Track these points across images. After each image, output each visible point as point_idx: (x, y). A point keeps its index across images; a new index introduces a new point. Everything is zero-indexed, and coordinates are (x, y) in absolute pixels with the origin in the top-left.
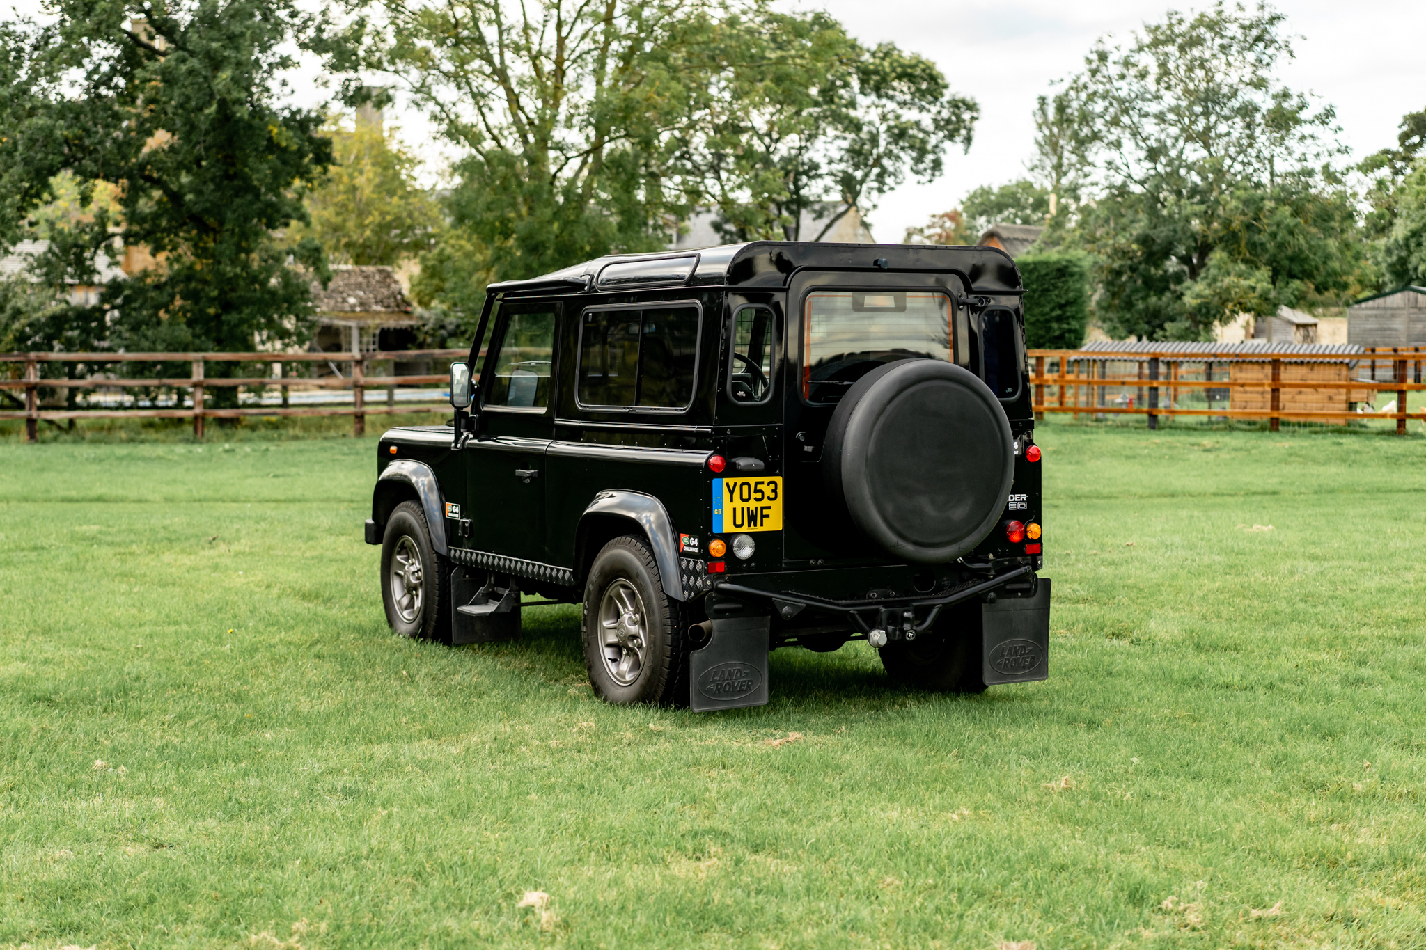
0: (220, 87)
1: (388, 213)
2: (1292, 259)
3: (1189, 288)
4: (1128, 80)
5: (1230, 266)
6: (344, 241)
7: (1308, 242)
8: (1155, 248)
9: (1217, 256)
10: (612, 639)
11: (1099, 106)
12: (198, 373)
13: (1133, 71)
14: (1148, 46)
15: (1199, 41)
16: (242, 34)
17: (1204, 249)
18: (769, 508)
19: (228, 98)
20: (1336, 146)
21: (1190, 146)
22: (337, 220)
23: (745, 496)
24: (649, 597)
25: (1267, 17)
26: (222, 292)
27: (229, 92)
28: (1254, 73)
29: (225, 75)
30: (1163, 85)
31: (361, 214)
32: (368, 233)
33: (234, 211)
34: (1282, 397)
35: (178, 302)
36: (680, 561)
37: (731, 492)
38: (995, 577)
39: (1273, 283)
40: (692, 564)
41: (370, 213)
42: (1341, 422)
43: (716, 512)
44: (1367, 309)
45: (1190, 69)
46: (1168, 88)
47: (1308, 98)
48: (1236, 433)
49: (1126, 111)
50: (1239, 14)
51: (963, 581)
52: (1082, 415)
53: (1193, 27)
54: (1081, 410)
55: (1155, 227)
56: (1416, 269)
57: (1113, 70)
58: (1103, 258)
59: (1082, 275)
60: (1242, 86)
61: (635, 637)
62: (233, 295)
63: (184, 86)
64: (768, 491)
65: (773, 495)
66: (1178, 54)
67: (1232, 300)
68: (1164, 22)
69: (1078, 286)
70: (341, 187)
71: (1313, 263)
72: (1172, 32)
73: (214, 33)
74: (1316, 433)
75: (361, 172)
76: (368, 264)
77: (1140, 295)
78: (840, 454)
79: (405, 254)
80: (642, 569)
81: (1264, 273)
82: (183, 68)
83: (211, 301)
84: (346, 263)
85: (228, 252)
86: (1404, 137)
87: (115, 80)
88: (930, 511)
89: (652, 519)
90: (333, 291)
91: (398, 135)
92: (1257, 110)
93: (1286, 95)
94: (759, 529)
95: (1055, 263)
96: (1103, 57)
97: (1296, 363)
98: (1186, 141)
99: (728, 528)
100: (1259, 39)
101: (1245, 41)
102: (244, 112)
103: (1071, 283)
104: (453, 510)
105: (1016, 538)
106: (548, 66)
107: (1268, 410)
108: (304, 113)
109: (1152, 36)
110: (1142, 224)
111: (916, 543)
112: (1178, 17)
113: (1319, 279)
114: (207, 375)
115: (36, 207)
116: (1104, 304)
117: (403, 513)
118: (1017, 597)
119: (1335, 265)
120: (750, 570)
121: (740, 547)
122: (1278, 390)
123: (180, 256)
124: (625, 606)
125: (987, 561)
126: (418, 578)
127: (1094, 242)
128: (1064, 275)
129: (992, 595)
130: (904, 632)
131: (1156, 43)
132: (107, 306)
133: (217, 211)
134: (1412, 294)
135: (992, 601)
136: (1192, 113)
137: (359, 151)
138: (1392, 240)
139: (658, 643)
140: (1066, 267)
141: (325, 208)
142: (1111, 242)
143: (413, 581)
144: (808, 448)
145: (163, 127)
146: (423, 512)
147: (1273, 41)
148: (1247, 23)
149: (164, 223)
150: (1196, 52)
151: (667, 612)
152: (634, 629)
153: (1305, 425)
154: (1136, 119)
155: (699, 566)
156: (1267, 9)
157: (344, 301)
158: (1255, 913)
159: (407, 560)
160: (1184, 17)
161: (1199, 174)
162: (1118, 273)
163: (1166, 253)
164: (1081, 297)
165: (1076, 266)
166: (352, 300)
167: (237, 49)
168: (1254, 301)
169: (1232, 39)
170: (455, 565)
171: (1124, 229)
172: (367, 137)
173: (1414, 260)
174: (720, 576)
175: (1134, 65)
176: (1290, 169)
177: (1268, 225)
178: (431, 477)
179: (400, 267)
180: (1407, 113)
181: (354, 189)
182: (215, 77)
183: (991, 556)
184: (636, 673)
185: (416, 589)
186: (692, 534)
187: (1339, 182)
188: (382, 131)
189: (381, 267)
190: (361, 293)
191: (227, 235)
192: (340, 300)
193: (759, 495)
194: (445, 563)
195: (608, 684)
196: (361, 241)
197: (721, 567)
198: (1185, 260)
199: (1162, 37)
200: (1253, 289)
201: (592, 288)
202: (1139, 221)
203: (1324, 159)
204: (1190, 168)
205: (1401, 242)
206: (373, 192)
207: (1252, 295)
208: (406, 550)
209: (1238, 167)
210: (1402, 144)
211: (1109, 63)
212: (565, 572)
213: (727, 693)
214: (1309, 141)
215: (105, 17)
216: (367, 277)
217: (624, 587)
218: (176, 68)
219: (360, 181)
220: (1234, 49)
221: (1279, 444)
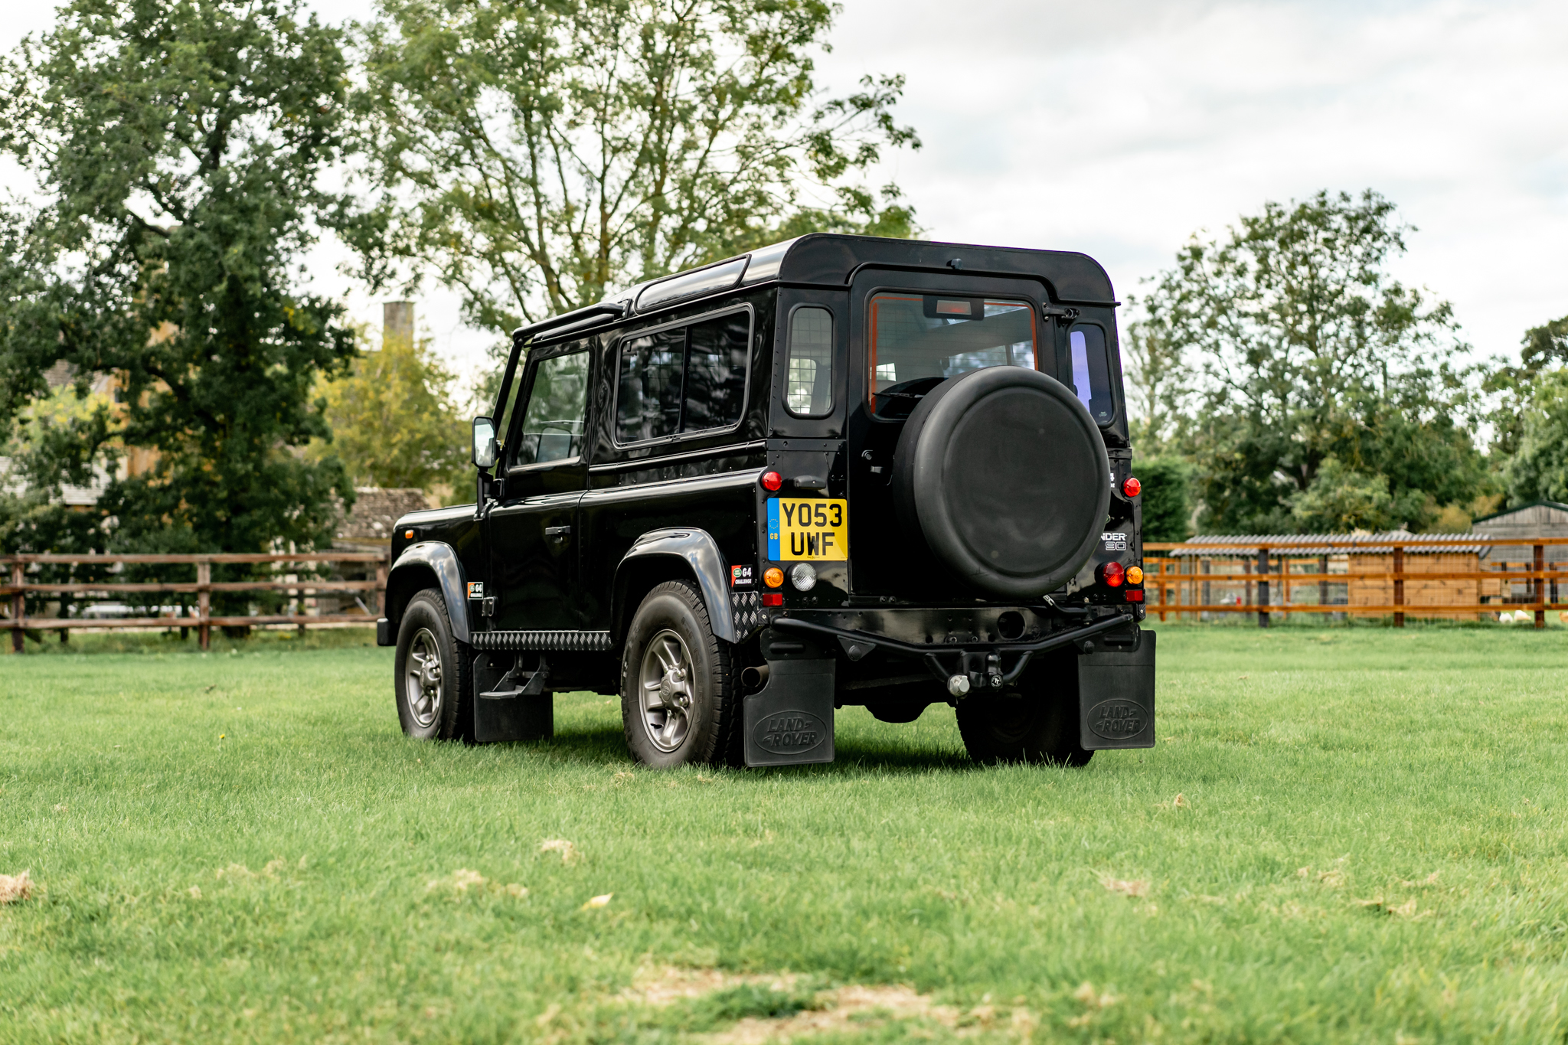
0: (231, 262)
1: (418, 431)
2: (1411, 467)
3: (1298, 500)
4: (1225, 277)
5: (1342, 475)
6: (368, 462)
7: (1428, 448)
8: (1260, 458)
9: (1329, 463)
10: (655, 701)
11: (1193, 306)
12: (204, 577)
13: (1230, 268)
14: (1246, 241)
15: (1302, 235)
16: (256, 208)
17: (1313, 457)
18: (833, 534)
19: (240, 274)
20: (1455, 343)
21: (1295, 350)
22: (360, 439)
23: (805, 520)
24: (697, 643)
25: (1374, 205)
26: (232, 493)
27: (240, 267)
28: (1362, 268)
29: (237, 249)
30: (1263, 283)
31: (388, 432)
32: (396, 452)
33: (247, 404)
34: (1406, 592)
35: (184, 505)
36: (731, 597)
37: (789, 515)
38: (1092, 624)
39: (1391, 493)
40: (745, 598)
41: (398, 431)
42: (1473, 618)
43: (772, 536)
44: (1494, 526)
45: (1293, 266)
46: (1269, 286)
47: (1422, 293)
48: (1355, 629)
49: (1223, 311)
50: (1344, 205)
51: (1056, 629)
52: (1185, 615)
53: (1294, 220)
54: (1183, 609)
55: (1259, 436)
56: (1546, 491)
57: (1206, 267)
58: (1202, 469)
59: (1180, 483)
60: (1349, 282)
61: (681, 694)
62: (244, 495)
63: (191, 262)
64: (831, 515)
65: (836, 520)
66: (1278, 249)
67: (1347, 512)
68: (1263, 215)
69: (1176, 494)
70: (367, 404)
71: (1434, 471)
72: (1272, 225)
73: (225, 205)
74: (1445, 627)
75: (388, 387)
76: (397, 486)
77: (1246, 509)
78: (912, 467)
79: (437, 478)
80: (688, 614)
81: (1380, 481)
82: (191, 243)
83: (220, 503)
84: (372, 486)
85: (238, 448)
86: (1527, 354)
87: (117, 267)
88: (1015, 535)
89: (699, 557)
90: (357, 516)
91: (429, 348)
92: (1368, 307)
93: (1397, 291)
94: (820, 557)
95: (1150, 470)
96: (1197, 254)
97: (1420, 553)
98: (1291, 342)
99: (786, 555)
100: (1366, 230)
101: (1351, 234)
102: (257, 290)
103: (1168, 492)
104: (476, 590)
105: (1115, 581)
106: (591, 248)
107: (1391, 603)
108: (324, 301)
109: (1249, 229)
110: (1245, 431)
111: (1001, 572)
112: (1278, 209)
113: (1441, 488)
114: (214, 579)
115: (28, 403)
116: (1206, 520)
117: (422, 603)
118: (1117, 650)
119: (1458, 472)
120: (811, 605)
121: (800, 578)
122: (1401, 582)
123: (187, 456)
124: (669, 662)
125: (1083, 605)
126: (437, 676)
127: (1193, 453)
128: (1160, 483)
129: (1089, 644)
130: (988, 678)
131: (1254, 236)
132: (104, 512)
133: (225, 404)
134: (1543, 509)
135: (1089, 651)
136: (1296, 312)
137: (386, 364)
138: (1519, 460)
139: (707, 695)
140: (1163, 474)
141: (349, 426)
142: (1211, 451)
143: (431, 678)
144: (876, 469)
145: (170, 320)
146: (443, 598)
147: (1381, 234)
148: (1353, 214)
149: (168, 419)
150: (1298, 247)
151: (717, 658)
152: (679, 686)
153: (1433, 621)
154: (1235, 320)
155: (753, 599)
156: (1374, 199)
157: (369, 526)
158: (1406, 884)
159: (424, 657)
160: (1283, 209)
161: (1305, 378)
162: (1219, 486)
163: (1273, 464)
164: (1180, 507)
165: (1173, 472)
166: (378, 526)
167: (251, 223)
168: (1371, 512)
169: (1337, 231)
170: (479, 652)
171: (1225, 438)
172: (395, 349)
173: (1544, 481)
174: (777, 611)
175: (1233, 261)
176: (1405, 371)
177: (1384, 430)
178: (452, 557)
179: (431, 492)
180: (1530, 328)
181: (380, 405)
182: (225, 252)
183: (1087, 600)
184: (681, 739)
185: (434, 688)
186: (743, 564)
187: (1459, 385)
188: (412, 343)
189: (410, 490)
190: (388, 518)
191: (238, 430)
192: (364, 525)
193: (820, 520)
194: (466, 650)
195: (651, 753)
196: (388, 461)
197: (778, 599)
198: (1293, 471)
199: (1261, 231)
200: (1369, 499)
201: (630, 314)
202: (1242, 428)
203: (1442, 359)
204: (1295, 372)
205: (1529, 461)
206: (402, 408)
207: (1367, 505)
208: (423, 646)
209: (1348, 370)
210: (1526, 361)
211: (1204, 260)
212: (601, 635)
213: (786, 746)
214: (1424, 341)
215: (106, 189)
216: (394, 501)
217: (669, 639)
218: (183, 243)
219: (387, 396)
220: (1339, 243)
221: (1406, 637)
